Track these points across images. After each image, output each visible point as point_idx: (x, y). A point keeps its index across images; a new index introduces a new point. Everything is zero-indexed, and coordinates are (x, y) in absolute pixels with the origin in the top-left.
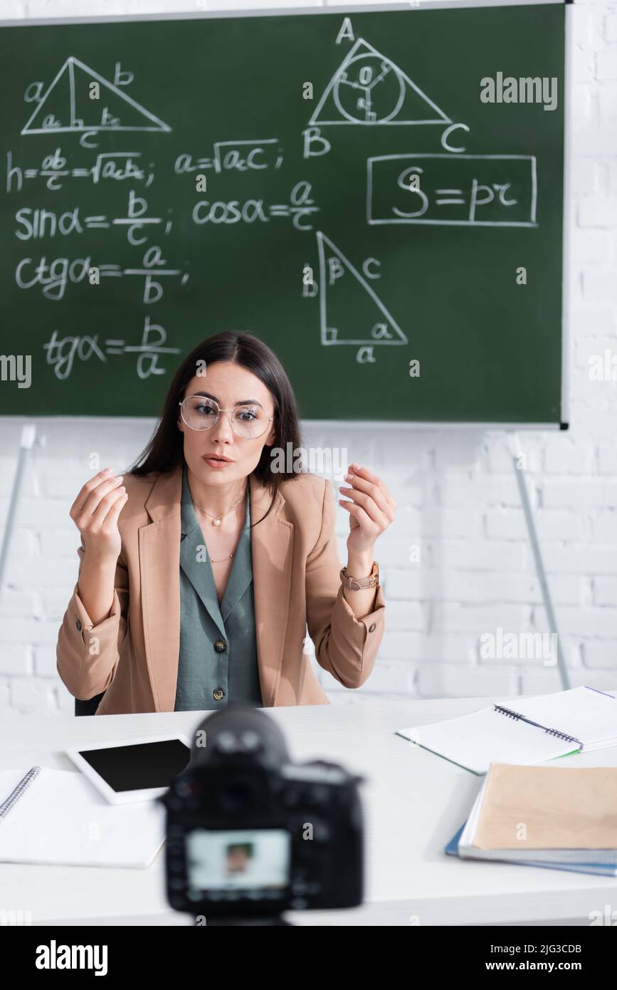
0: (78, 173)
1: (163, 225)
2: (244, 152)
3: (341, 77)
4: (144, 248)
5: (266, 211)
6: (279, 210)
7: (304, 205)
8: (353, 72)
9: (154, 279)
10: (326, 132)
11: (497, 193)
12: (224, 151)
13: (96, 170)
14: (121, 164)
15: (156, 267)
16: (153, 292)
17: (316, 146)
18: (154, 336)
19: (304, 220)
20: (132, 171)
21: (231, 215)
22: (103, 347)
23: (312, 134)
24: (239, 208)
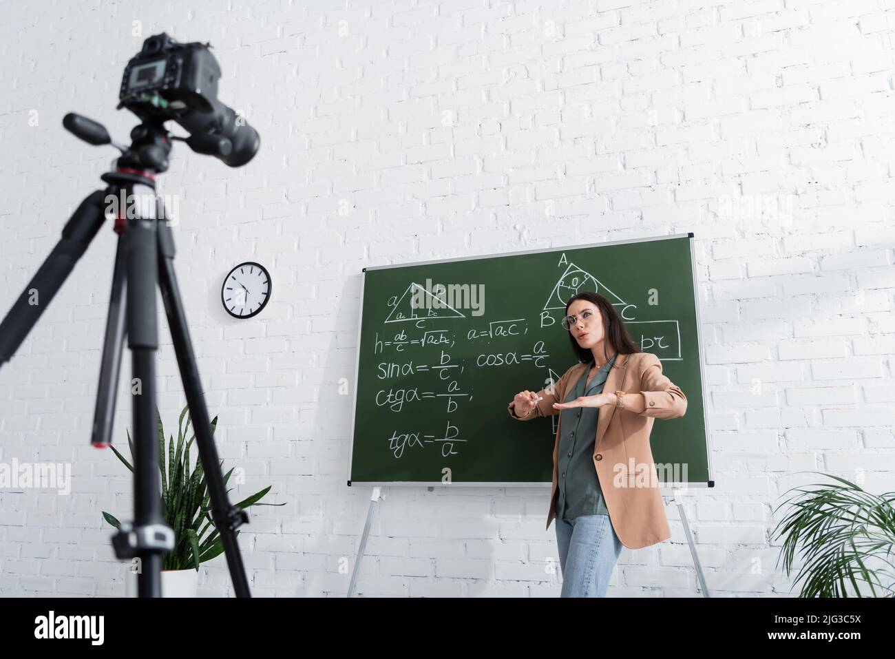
0: (413, 342)
1: (460, 368)
2: (506, 327)
3: (561, 283)
4: (448, 382)
5: (519, 358)
6: (526, 357)
7: (540, 354)
8: (568, 281)
9: (453, 399)
10: (553, 313)
11: (656, 342)
12: (495, 326)
13: (423, 341)
14: (437, 336)
15: (455, 392)
16: (453, 406)
17: (546, 321)
18: (452, 432)
19: (540, 362)
20: (443, 339)
21: (498, 361)
22: (422, 439)
23: (545, 315)
24: (503, 357)
